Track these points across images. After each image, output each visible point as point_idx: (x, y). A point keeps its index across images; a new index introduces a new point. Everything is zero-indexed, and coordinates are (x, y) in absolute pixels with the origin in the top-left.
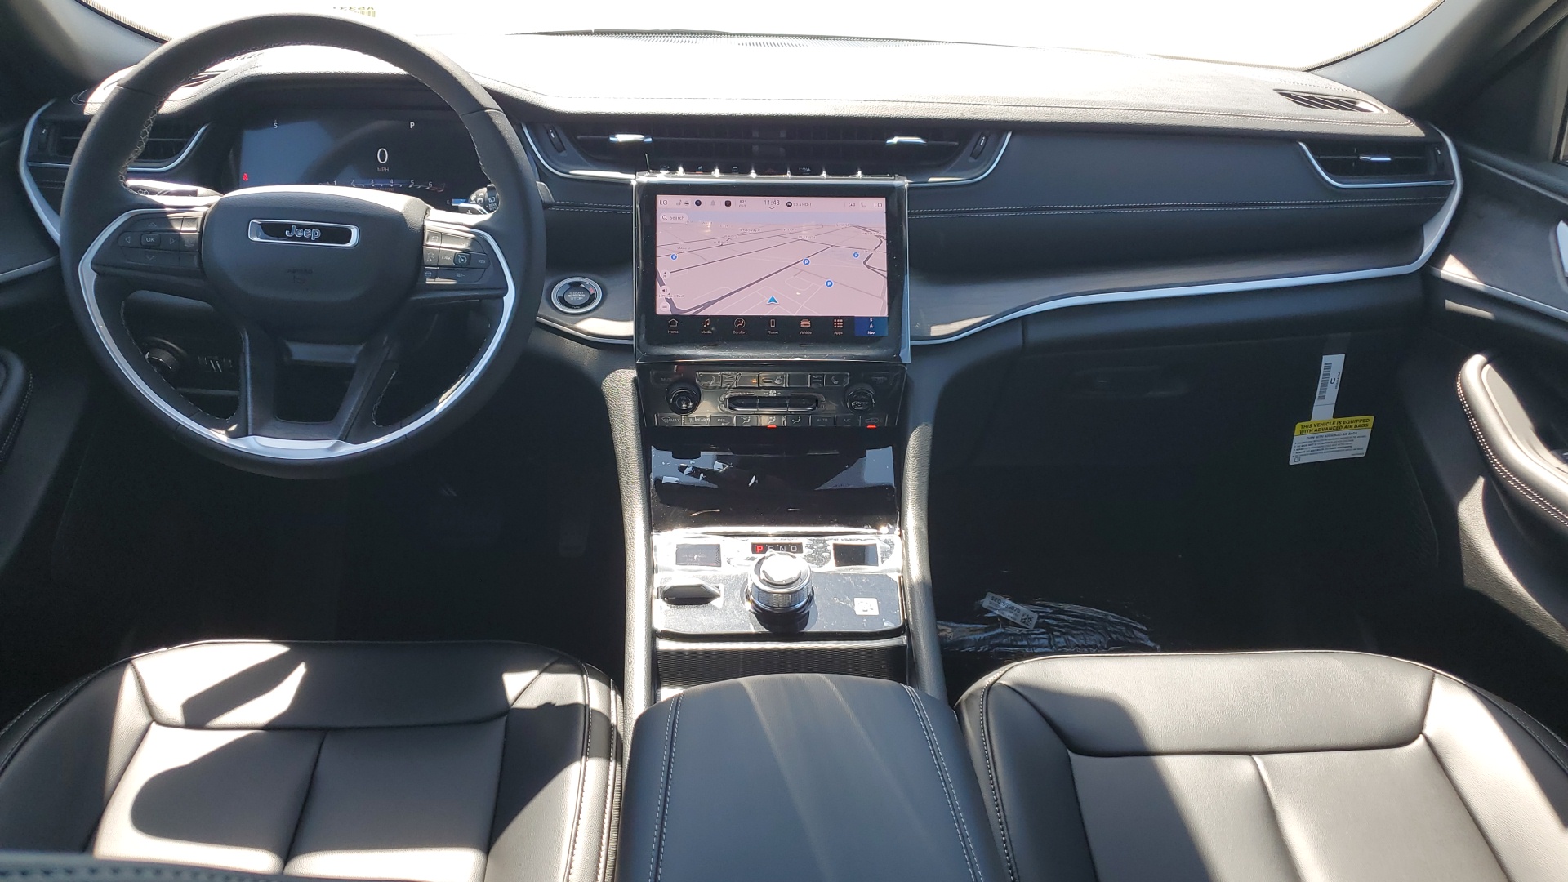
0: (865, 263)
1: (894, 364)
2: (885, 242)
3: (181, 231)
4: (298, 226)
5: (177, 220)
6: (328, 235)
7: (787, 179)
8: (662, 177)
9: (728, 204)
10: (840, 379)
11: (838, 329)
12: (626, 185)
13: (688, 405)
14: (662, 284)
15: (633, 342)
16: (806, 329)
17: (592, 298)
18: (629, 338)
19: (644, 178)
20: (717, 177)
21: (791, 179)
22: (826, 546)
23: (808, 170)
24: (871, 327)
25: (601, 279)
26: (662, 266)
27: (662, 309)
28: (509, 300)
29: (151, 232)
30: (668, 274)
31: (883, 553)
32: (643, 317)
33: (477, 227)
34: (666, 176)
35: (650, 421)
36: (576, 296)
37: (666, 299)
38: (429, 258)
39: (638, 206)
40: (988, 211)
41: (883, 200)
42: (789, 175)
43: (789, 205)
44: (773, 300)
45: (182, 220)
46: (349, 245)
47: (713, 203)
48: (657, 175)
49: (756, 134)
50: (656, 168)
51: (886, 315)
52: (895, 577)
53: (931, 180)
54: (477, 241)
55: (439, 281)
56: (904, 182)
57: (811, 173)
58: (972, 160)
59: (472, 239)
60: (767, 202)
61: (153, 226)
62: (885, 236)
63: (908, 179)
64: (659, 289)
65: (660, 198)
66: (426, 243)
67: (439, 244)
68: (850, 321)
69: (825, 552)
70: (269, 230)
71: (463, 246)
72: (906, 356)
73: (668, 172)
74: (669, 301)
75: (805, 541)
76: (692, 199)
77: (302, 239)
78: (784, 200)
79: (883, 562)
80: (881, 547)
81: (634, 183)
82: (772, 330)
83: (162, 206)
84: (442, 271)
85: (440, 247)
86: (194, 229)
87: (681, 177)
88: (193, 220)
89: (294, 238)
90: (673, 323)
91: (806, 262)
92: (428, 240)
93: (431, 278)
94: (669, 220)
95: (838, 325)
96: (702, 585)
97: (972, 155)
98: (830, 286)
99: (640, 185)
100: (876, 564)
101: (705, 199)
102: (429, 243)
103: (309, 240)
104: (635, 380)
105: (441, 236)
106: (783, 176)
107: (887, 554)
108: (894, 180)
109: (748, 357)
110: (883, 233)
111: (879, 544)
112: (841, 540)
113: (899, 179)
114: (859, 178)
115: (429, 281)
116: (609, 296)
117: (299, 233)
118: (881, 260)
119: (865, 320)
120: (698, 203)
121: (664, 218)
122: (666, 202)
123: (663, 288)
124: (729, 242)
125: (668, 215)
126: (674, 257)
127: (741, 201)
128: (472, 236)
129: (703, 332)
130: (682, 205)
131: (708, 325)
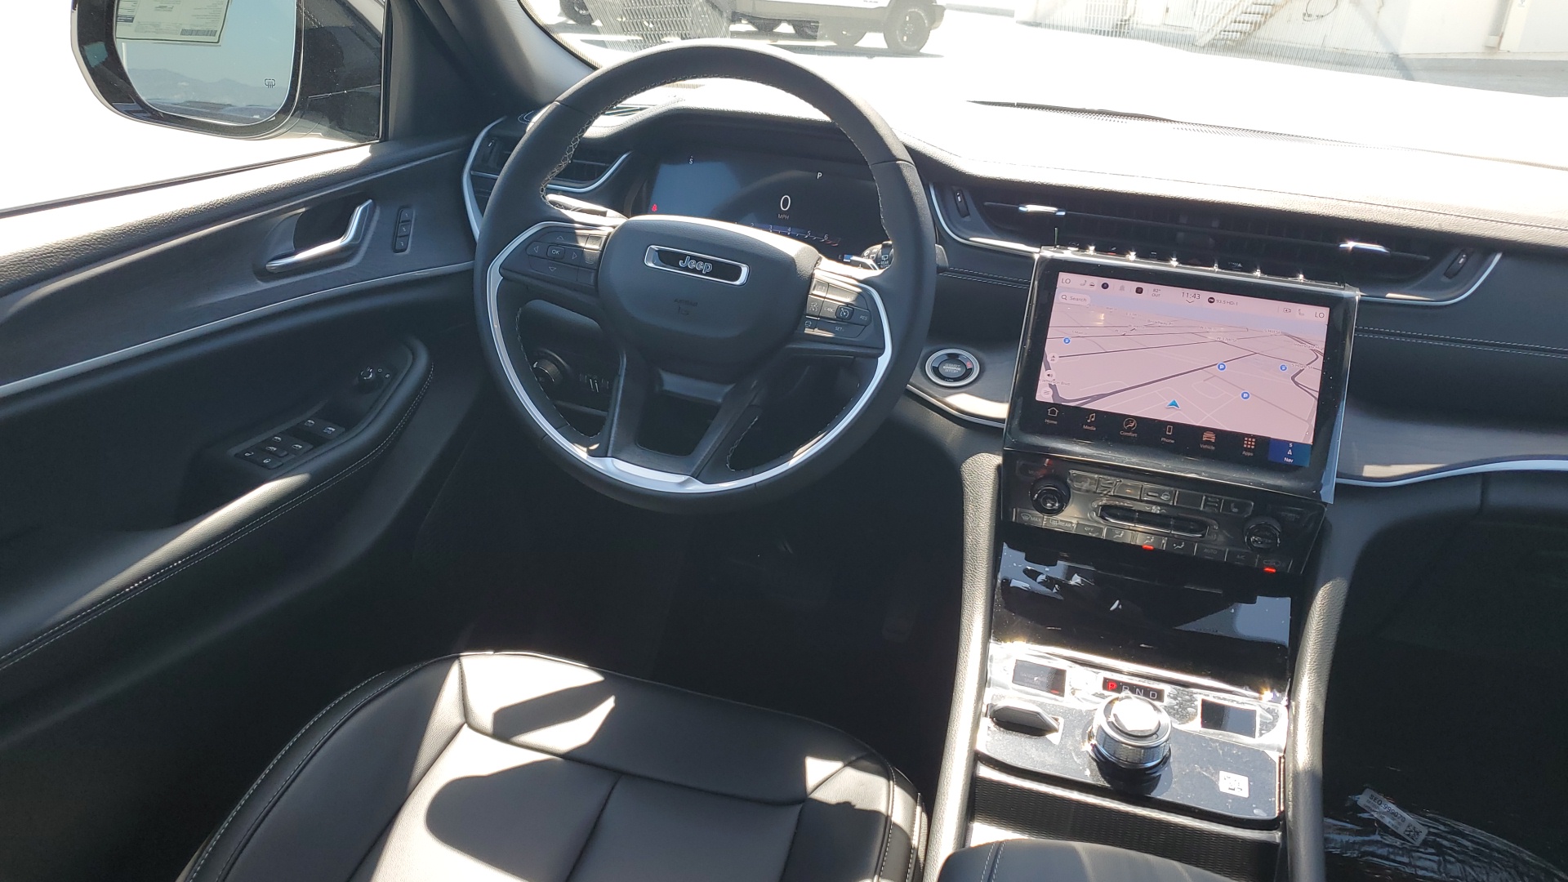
0: (1293, 378)
1: (1312, 502)
2: (1321, 358)
3: (584, 248)
4: (692, 257)
5: (583, 236)
6: (720, 270)
7: (1214, 272)
8: (1069, 254)
9: (1139, 291)
10: (1242, 507)
11: (1247, 450)
12: (1027, 258)
13: (1053, 505)
14: (1048, 368)
15: (1004, 426)
16: (1208, 442)
17: (968, 372)
18: (1001, 421)
19: (1049, 253)
20: (1131, 260)
21: (1218, 272)
22: (1192, 700)
23: (1240, 265)
24: (1290, 452)
25: (981, 355)
26: (1051, 349)
27: (1043, 394)
28: (884, 361)
29: (558, 245)
30: (1057, 359)
31: (1262, 724)
32: (1020, 401)
33: (865, 282)
34: (1073, 252)
35: (1008, 515)
36: (951, 369)
37: (1050, 385)
38: (811, 307)
39: (1036, 283)
40: (1460, 342)
41: (1326, 311)
42: (1216, 268)
43: (1211, 301)
44: (1174, 404)
45: (588, 237)
46: (737, 283)
47: (1122, 288)
48: (1064, 251)
49: (1183, 220)
50: (1064, 243)
51: (1310, 442)
52: (1275, 756)
53: (1389, 295)
54: (863, 296)
55: (817, 332)
56: (1356, 294)
57: (1242, 270)
58: (1445, 280)
59: (859, 293)
60: (1186, 295)
61: (560, 239)
62: (1323, 352)
63: (1361, 291)
64: (1043, 373)
65: (1063, 276)
66: (812, 292)
67: (823, 294)
68: (1263, 443)
69: (1192, 707)
70: (666, 258)
71: (848, 300)
72: (1328, 495)
73: (1077, 249)
74: (1053, 387)
75: (1167, 689)
76: (1098, 281)
77: (694, 271)
78: (1206, 295)
79: (1261, 734)
80: (1261, 716)
81: (1036, 257)
82: (1168, 437)
83: (572, 221)
84: (822, 322)
85: (825, 298)
86: (597, 247)
87: (1091, 255)
88: (598, 238)
89: (686, 269)
90: (1053, 412)
91: (1222, 367)
92: (814, 289)
93: (809, 328)
94: (1069, 301)
95: (1249, 444)
96: (1038, 713)
97: (1446, 274)
98: (1245, 398)
99: (1043, 260)
100: (1251, 734)
101: (1114, 283)
102: (815, 292)
103: (700, 272)
104: (999, 468)
105: (828, 286)
106: (1210, 269)
107: (1268, 726)
108: (1343, 289)
109: (1133, 464)
110: (1321, 347)
111: (1259, 712)
112: (1212, 697)
113: (1349, 290)
114: (1300, 281)
115: (808, 331)
116: (986, 374)
117: (692, 264)
118: (1313, 378)
119: (1282, 445)
120: (1105, 286)
121: (1064, 297)
122: (1068, 281)
123: (1049, 372)
124: (1133, 332)
125: (1069, 295)
126: (1066, 341)
127: (1154, 290)
128: (859, 290)
129: (1085, 427)
130: (1087, 286)
131: (1093, 419)
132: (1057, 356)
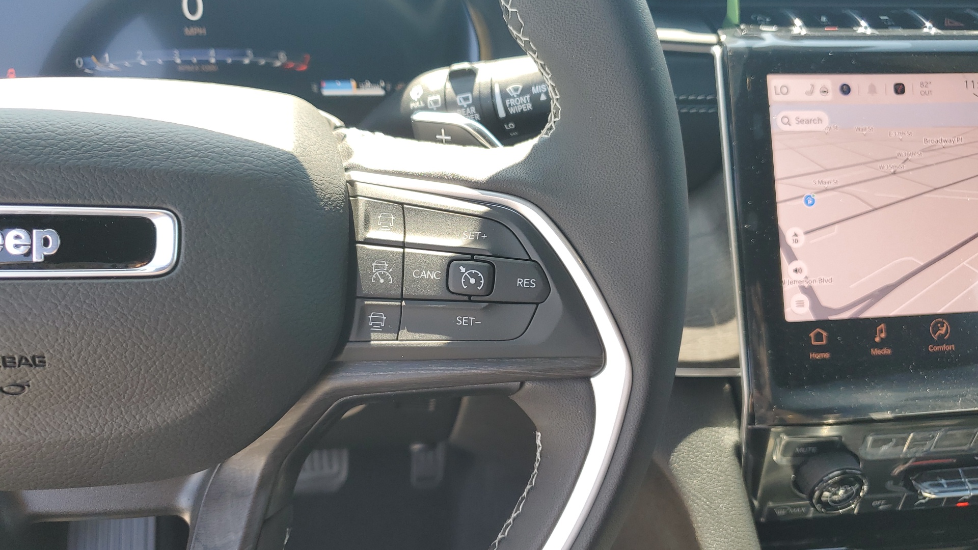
6: (83, 242)
9: (900, 89)
12: (700, 55)
14: (792, 257)
19: (734, 40)
20: (865, 36)
26: (790, 221)
27: (796, 308)
28: (612, 388)
30: (802, 238)
33: (493, 184)
37: (802, 288)
38: (374, 276)
39: (733, 101)
46: (149, 269)
47: (873, 90)
48: (757, 34)
54: (500, 225)
55: (408, 339)
59: (483, 217)
60: (970, 84)
64: (787, 270)
65: (775, 82)
66: (361, 234)
67: (398, 237)
71: (460, 240)
73: (776, 27)
74: (808, 291)
76: (831, 82)
81: (717, 51)
84: (412, 310)
85: (403, 245)
87: (800, 36)
90: (819, 337)
92: (366, 227)
93: (385, 330)
94: (795, 127)
99: (730, 54)
101: (858, 81)
102: (372, 234)
104: (737, 449)
105: (401, 213)
109: (973, 403)
115: (380, 339)
120: (846, 90)
121: (786, 120)
122: (785, 90)
123: (795, 265)
124: (907, 166)
125: (792, 115)
126: (809, 201)
127: (922, 84)
128: (481, 209)
129: (875, 352)
130: (817, 96)
131: (883, 335)
132: (800, 232)
